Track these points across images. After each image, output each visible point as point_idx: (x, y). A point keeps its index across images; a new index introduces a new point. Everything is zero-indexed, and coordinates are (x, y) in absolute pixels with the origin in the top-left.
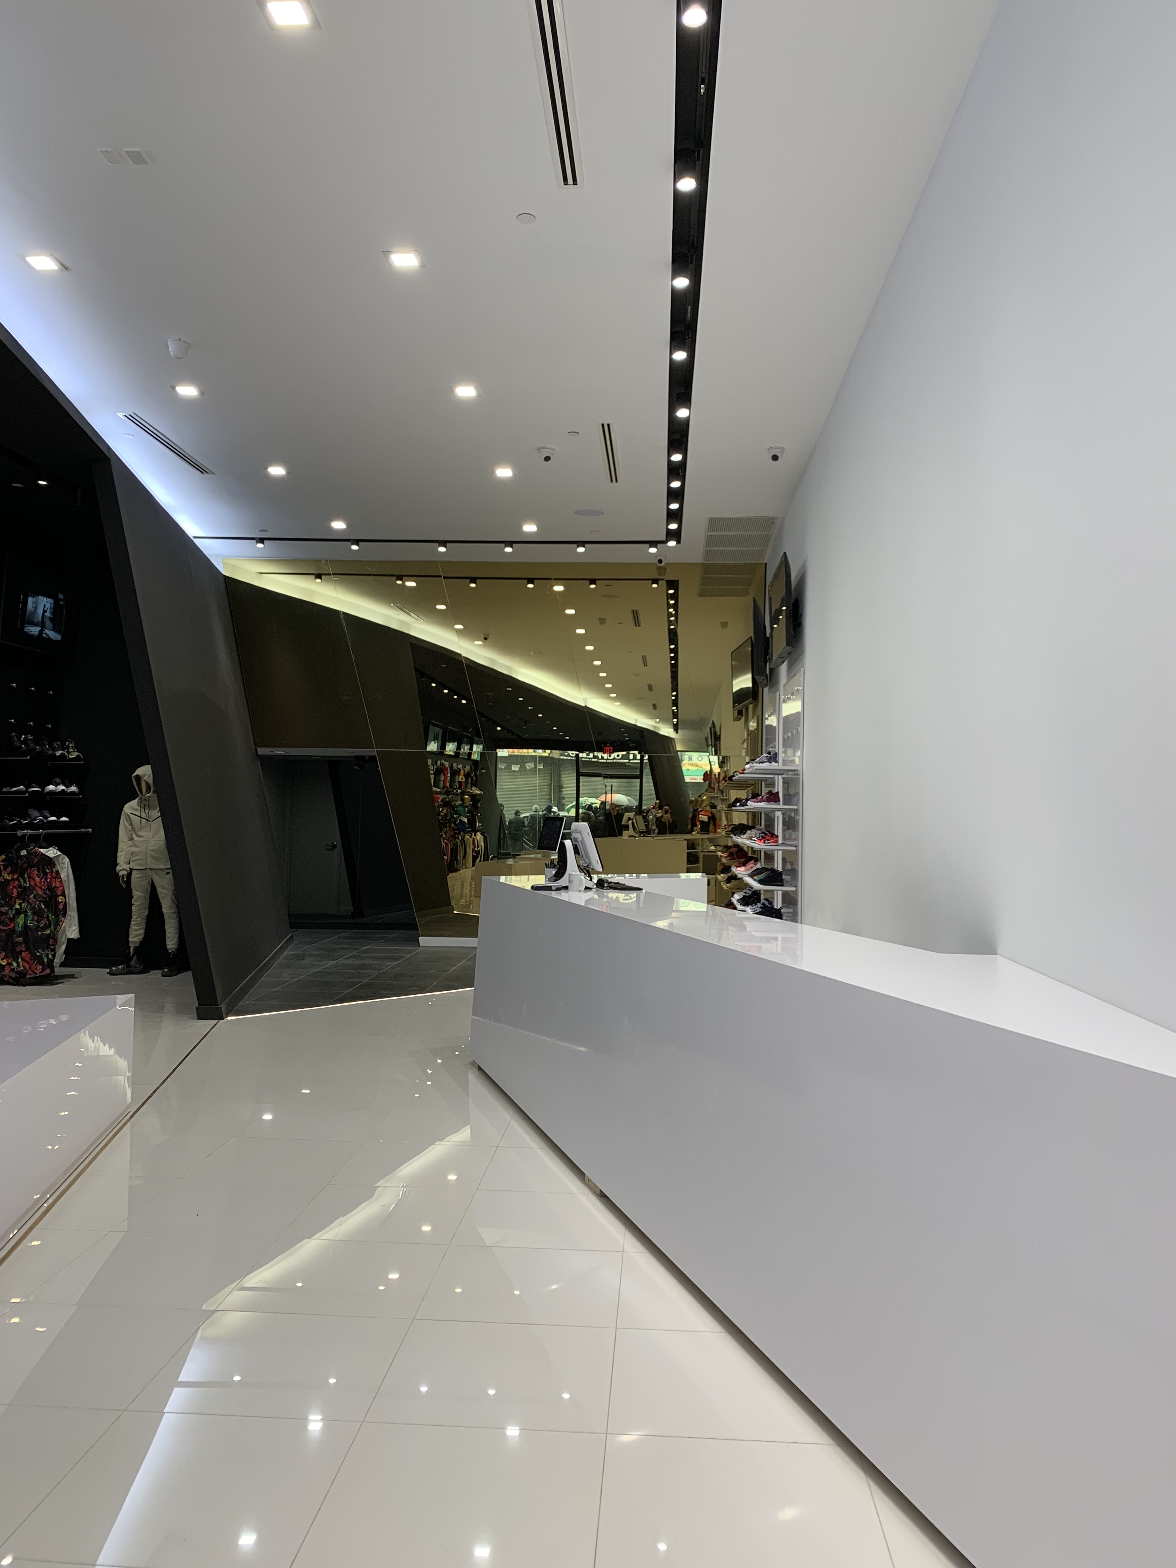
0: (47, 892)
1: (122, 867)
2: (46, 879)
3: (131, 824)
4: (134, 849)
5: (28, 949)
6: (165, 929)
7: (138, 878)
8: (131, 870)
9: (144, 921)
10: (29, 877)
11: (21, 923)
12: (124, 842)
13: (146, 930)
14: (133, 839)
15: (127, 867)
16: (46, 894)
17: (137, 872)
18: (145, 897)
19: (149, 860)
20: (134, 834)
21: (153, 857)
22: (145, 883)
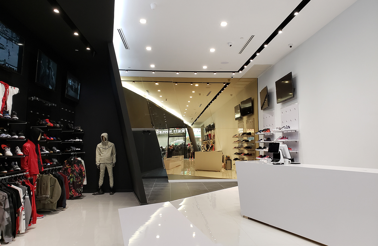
0: (80, 171)
1: (98, 163)
2: (79, 167)
3: (100, 150)
4: (101, 157)
5: (74, 188)
6: (109, 180)
7: (102, 166)
8: (100, 163)
9: (103, 179)
10: (74, 167)
11: (72, 181)
12: (97, 155)
13: (103, 181)
14: (100, 155)
15: (99, 163)
16: (79, 172)
17: (102, 164)
18: (104, 171)
19: (106, 160)
20: (101, 153)
21: (107, 160)
22: (104, 167)
